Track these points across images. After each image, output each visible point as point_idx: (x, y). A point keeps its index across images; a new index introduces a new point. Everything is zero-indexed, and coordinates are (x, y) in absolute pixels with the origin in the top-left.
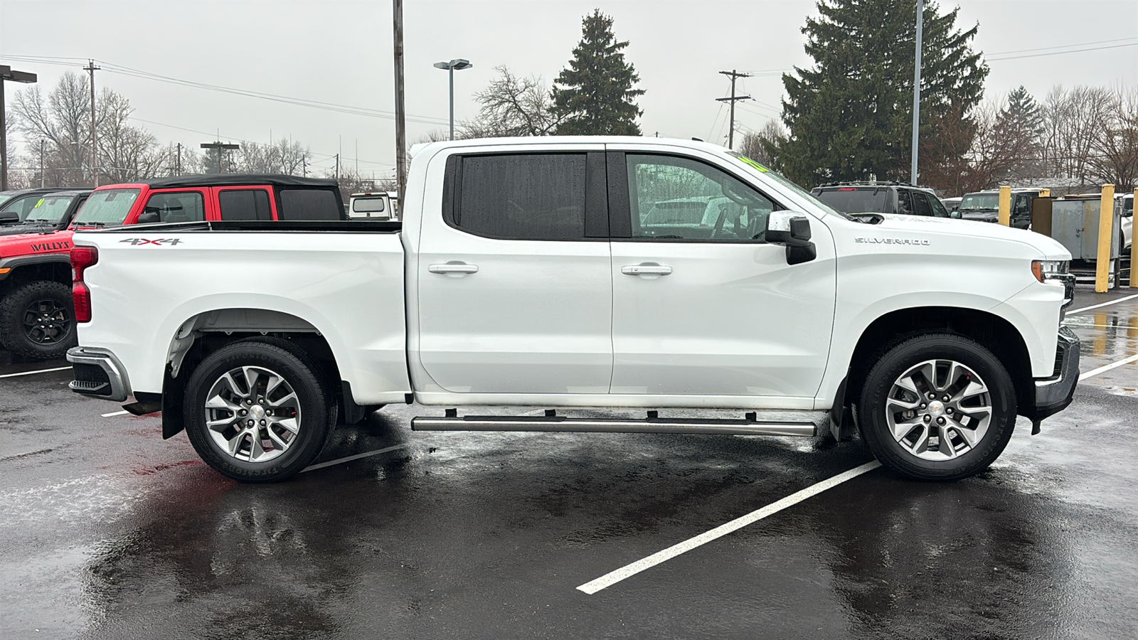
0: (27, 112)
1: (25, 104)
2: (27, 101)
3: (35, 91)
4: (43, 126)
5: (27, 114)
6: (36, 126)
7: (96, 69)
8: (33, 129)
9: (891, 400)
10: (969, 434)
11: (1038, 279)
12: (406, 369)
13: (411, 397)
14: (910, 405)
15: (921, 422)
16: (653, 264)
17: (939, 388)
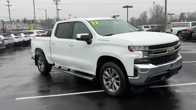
0: (150, 11)
1: (150, 9)
3: (152, 7)
4: (152, 12)
7: (155, 3)
9: (104, 76)
10: (117, 87)
11: (130, 51)
12: (51, 59)
13: (54, 63)
14: (107, 78)
15: (109, 82)
16: (72, 43)
17: (111, 75)
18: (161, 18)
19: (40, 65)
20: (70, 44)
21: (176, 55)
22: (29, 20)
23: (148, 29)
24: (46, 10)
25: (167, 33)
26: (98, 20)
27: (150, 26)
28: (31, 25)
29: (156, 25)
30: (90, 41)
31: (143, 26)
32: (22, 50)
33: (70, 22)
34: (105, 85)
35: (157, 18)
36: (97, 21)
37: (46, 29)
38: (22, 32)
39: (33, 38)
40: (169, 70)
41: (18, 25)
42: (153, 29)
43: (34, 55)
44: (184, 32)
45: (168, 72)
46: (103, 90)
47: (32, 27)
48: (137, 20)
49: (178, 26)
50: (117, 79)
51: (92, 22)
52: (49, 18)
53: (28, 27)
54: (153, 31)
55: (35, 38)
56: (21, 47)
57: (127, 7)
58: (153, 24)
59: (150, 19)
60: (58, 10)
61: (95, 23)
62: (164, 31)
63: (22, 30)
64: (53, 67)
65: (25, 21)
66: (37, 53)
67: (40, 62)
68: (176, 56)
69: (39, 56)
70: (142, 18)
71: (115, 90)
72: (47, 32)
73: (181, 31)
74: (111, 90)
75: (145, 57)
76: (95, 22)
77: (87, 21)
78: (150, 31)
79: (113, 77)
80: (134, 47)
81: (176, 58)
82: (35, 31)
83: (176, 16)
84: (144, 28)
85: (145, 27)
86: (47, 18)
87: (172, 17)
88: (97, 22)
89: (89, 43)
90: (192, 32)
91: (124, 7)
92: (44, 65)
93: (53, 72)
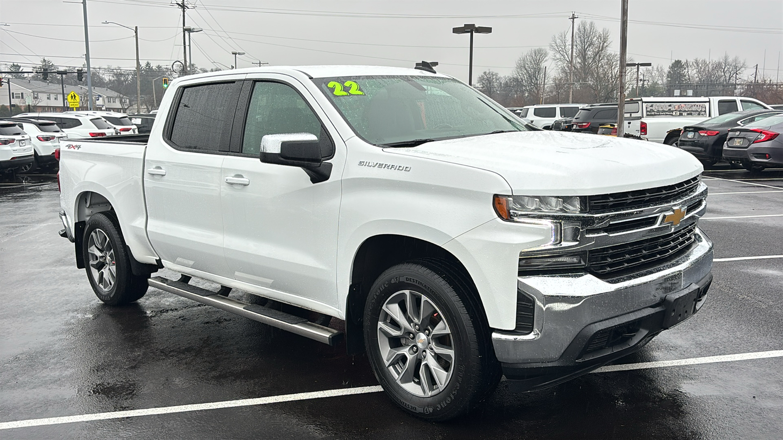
0: (558, 48)
1: (557, 43)
2: (558, 41)
3: (563, 35)
4: (566, 56)
5: (557, 50)
6: (562, 57)
7: (575, 18)
8: (560, 59)
9: (381, 324)
10: (443, 377)
11: (500, 216)
12: (148, 241)
13: (159, 261)
14: (395, 333)
15: (405, 351)
16: (241, 176)
17: (416, 320)
18: (598, 79)
19: (100, 266)
20: (231, 178)
21: (688, 236)
22: (61, 69)
23: (550, 121)
24: (136, 32)
25: (627, 136)
26: (359, 77)
27: (558, 107)
28: (71, 90)
29: (581, 106)
30: (322, 169)
31: (532, 109)
32: (28, 197)
33: (233, 82)
34: (387, 364)
35: (584, 80)
36: (355, 79)
37: (135, 107)
38: (27, 120)
39: (69, 146)
40: (663, 302)
41: (16, 88)
42: (568, 119)
43: (71, 221)
44: (690, 135)
45: (658, 309)
46: (376, 384)
47: (74, 97)
48: (506, 84)
49: (669, 113)
50: (442, 340)
51: (331, 85)
52: (148, 64)
53: (60, 97)
54: (569, 129)
55: (79, 147)
56: (24, 183)
57: (470, 29)
58: (568, 102)
59: (555, 80)
60: (190, 30)
61: (346, 89)
62: (613, 131)
63: (29, 109)
64: (156, 278)
65: (45, 73)
66: (87, 211)
67: (98, 254)
68: (690, 238)
69: (94, 226)
70: (523, 76)
71: (431, 389)
72: (138, 121)
73: (679, 131)
74: (411, 388)
75: (564, 244)
76: (347, 84)
77: (311, 78)
78: (557, 127)
79: (422, 329)
80: (518, 199)
81: (689, 247)
82: (85, 117)
83: (655, 73)
84: (535, 114)
85: (537, 113)
86: (143, 64)
87: (641, 77)
88: (354, 86)
89: (319, 175)
90: (722, 138)
91: (456, 30)
92: (113, 268)
93: (153, 299)
